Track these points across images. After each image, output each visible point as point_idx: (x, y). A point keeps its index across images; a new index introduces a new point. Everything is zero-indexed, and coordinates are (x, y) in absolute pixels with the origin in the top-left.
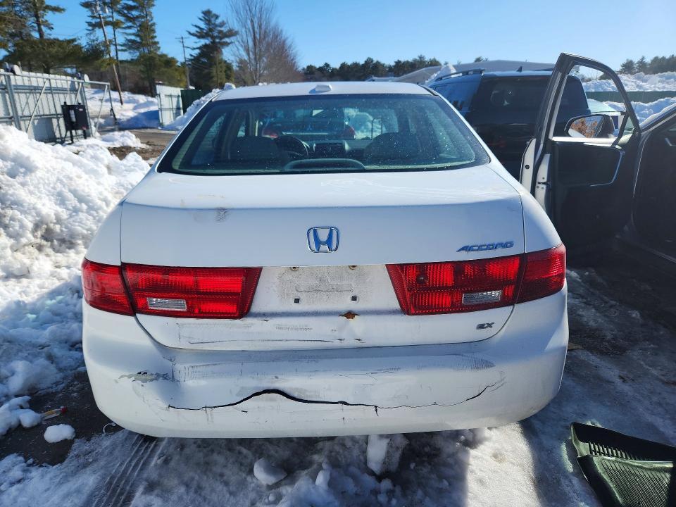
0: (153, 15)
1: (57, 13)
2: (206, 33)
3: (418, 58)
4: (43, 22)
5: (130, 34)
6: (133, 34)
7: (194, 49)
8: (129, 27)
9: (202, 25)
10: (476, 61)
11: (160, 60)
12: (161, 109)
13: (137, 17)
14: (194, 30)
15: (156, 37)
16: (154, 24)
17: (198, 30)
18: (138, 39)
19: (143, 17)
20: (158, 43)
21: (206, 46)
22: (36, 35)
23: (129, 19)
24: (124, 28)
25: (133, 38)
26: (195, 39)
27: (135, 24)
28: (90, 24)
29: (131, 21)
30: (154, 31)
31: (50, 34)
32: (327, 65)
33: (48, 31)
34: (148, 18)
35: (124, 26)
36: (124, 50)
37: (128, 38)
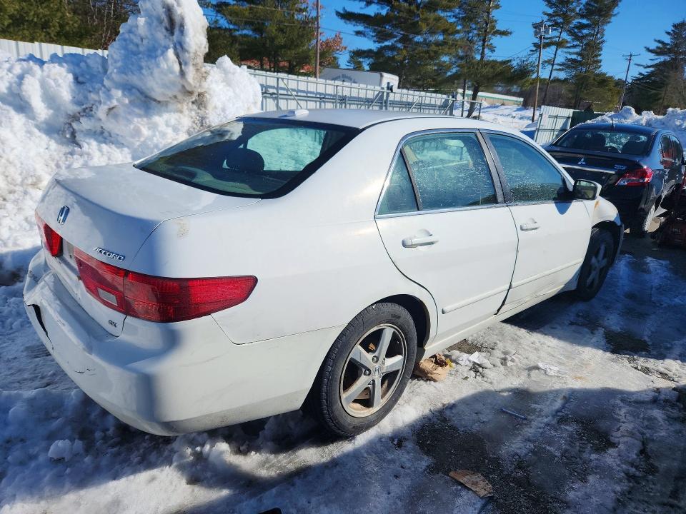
0: (605, 32)
1: (504, 37)
2: (669, 49)
4: (487, 45)
5: (574, 53)
6: (577, 53)
7: (649, 67)
8: (574, 47)
9: (667, 39)
11: (594, 79)
12: (538, 130)
13: (587, 35)
14: (654, 46)
15: (600, 55)
16: (603, 42)
17: (660, 45)
18: (579, 58)
19: (593, 35)
20: (600, 61)
21: (664, 63)
22: (478, 57)
23: (576, 37)
24: (568, 47)
25: (574, 57)
26: (652, 56)
27: (581, 42)
28: (535, 45)
29: (578, 40)
30: (600, 49)
31: (490, 56)
33: (490, 54)
34: (599, 35)
35: (569, 45)
36: (560, 70)
37: (569, 57)
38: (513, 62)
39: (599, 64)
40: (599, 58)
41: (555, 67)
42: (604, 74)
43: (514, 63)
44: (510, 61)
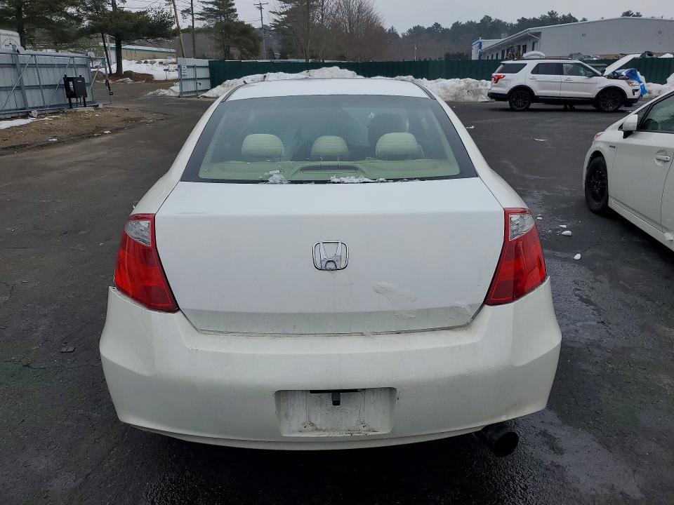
3: (547, 15)
7: (282, 14)
10: (623, 15)
11: (235, 28)
12: (181, 79)
15: (233, 4)
18: (216, 8)
20: (235, 10)
21: (293, 10)
22: (110, 8)
25: (210, 6)
26: (282, 3)
31: (122, 7)
32: (437, 25)
33: (122, 4)
36: (201, 19)
37: (206, 6)
38: (149, 13)
39: (236, 13)
40: (234, 7)
41: (196, 16)
42: (242, 23)
43: (151, 14)
44: (145, 12)
